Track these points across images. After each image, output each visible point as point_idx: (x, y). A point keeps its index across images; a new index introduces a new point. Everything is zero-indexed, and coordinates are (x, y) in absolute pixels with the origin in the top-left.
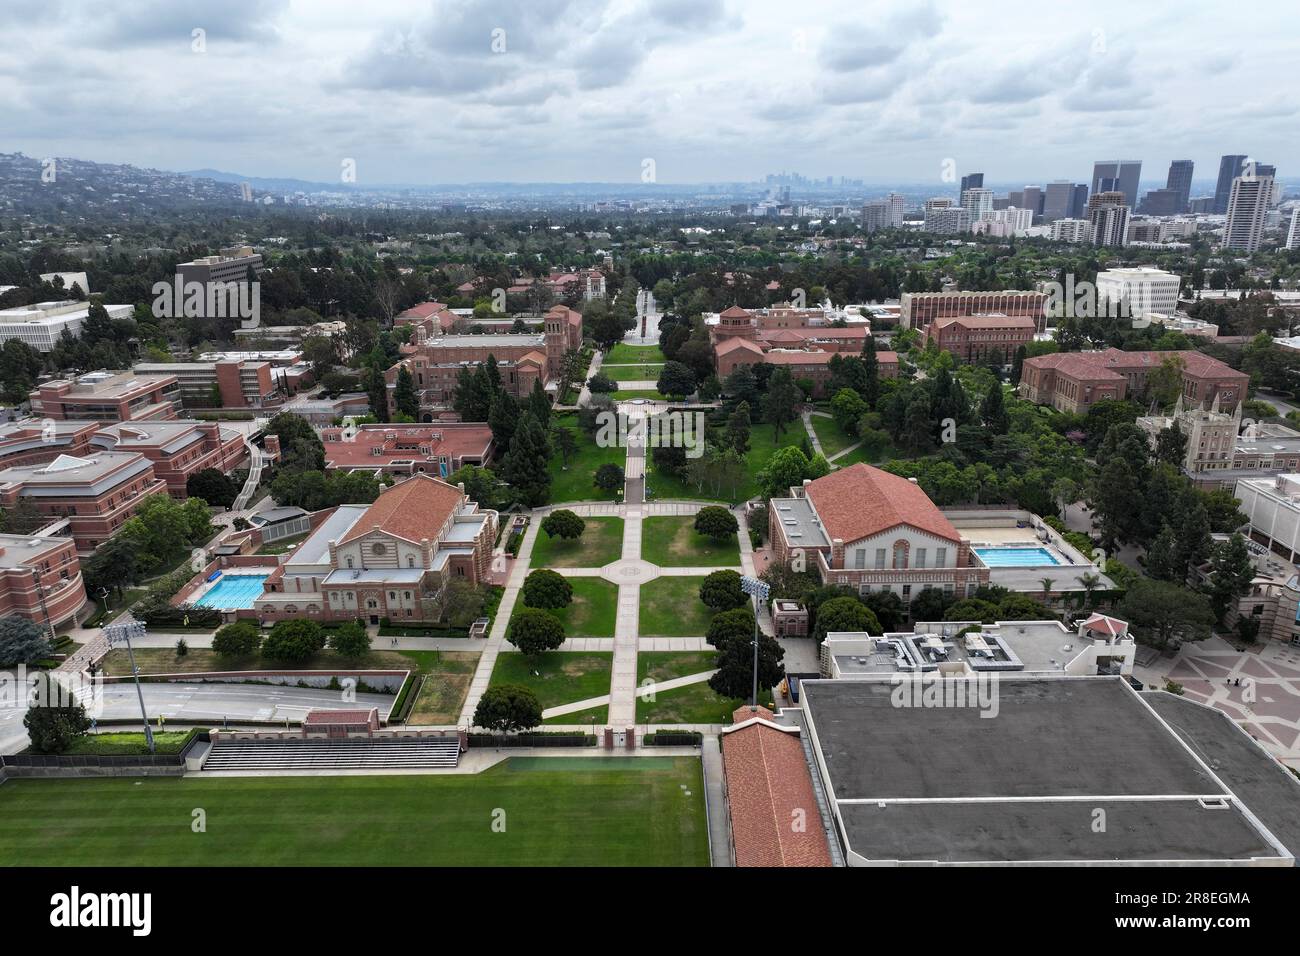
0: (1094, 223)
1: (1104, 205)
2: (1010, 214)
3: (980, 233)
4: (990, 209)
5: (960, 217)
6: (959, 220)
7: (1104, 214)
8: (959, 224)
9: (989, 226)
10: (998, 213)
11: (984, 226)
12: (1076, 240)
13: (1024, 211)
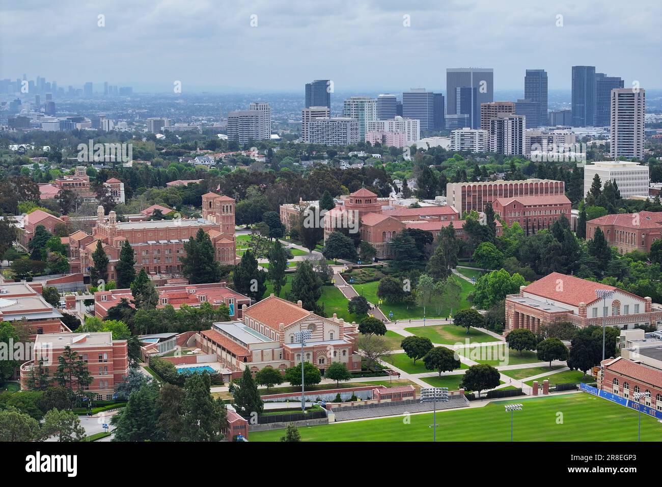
0: (493, 133)
1: (501, 115)
2: (398, 125)
3: (377, 144)
4: (375, 119)
5: (349, 127)
6: (349, 131)
7: (501, 123)
8: (349, 136)
9: (384, 137)
10: (387, 123)
11: (379, 136)
12: (477, 150)
13: (411, 121)
